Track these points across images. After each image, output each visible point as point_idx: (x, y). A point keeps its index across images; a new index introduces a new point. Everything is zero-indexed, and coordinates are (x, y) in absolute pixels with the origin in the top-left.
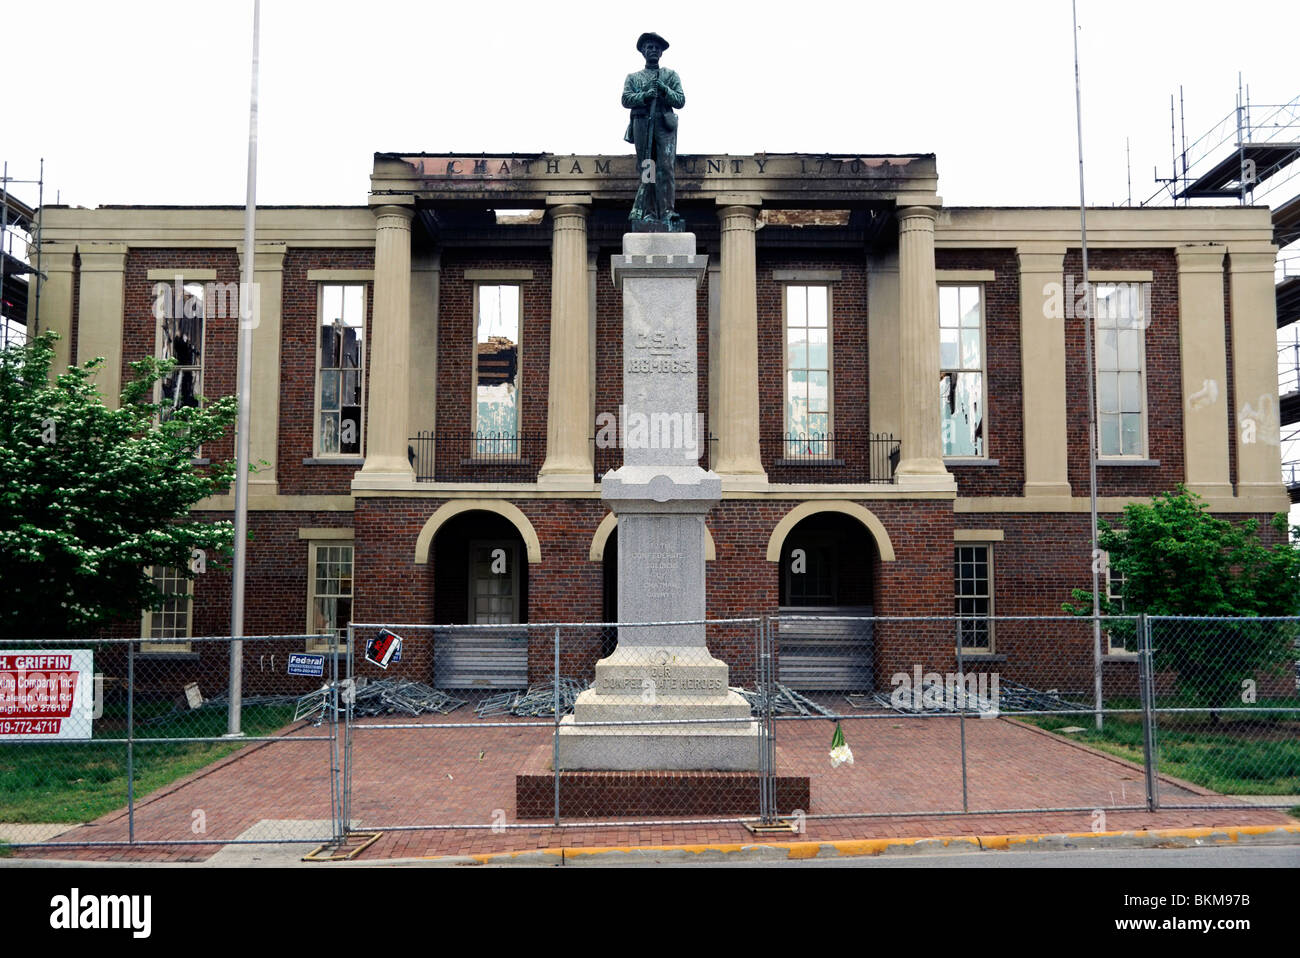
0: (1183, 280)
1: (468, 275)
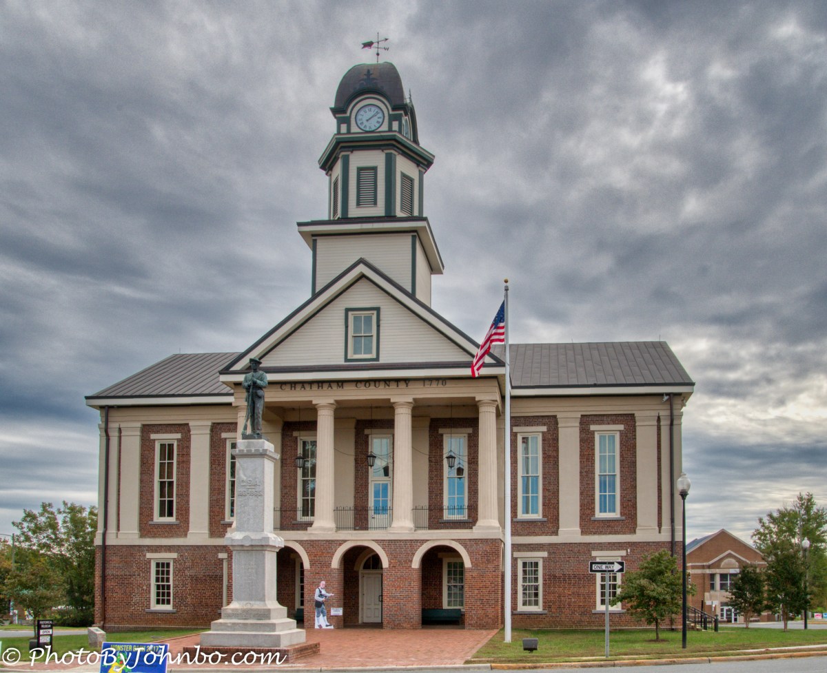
0: (638, 429)
1: (295, 434)
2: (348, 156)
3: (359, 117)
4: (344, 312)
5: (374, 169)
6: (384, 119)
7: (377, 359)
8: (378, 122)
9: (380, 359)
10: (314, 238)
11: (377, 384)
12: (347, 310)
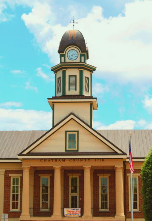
1: (39, 175)
2: (65, 71)
3: (69, 54)
4: (65, 132)
5: (76, 76)
6: (78, 56)
7: (78, 150)
8: (76, 57)
9: (79, 150)
10: (53, 103)
11: (78, 160)
12: (66, 132)
